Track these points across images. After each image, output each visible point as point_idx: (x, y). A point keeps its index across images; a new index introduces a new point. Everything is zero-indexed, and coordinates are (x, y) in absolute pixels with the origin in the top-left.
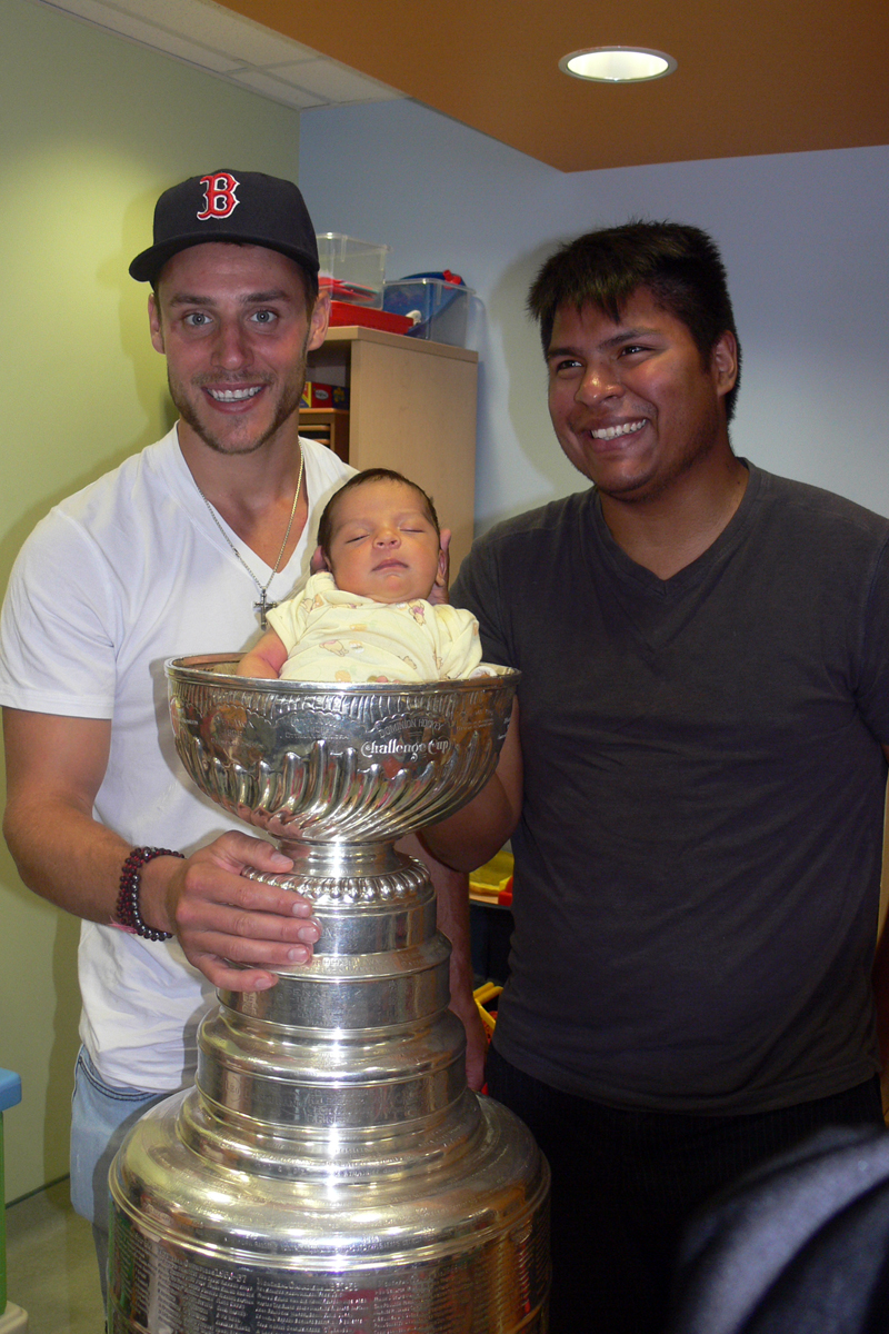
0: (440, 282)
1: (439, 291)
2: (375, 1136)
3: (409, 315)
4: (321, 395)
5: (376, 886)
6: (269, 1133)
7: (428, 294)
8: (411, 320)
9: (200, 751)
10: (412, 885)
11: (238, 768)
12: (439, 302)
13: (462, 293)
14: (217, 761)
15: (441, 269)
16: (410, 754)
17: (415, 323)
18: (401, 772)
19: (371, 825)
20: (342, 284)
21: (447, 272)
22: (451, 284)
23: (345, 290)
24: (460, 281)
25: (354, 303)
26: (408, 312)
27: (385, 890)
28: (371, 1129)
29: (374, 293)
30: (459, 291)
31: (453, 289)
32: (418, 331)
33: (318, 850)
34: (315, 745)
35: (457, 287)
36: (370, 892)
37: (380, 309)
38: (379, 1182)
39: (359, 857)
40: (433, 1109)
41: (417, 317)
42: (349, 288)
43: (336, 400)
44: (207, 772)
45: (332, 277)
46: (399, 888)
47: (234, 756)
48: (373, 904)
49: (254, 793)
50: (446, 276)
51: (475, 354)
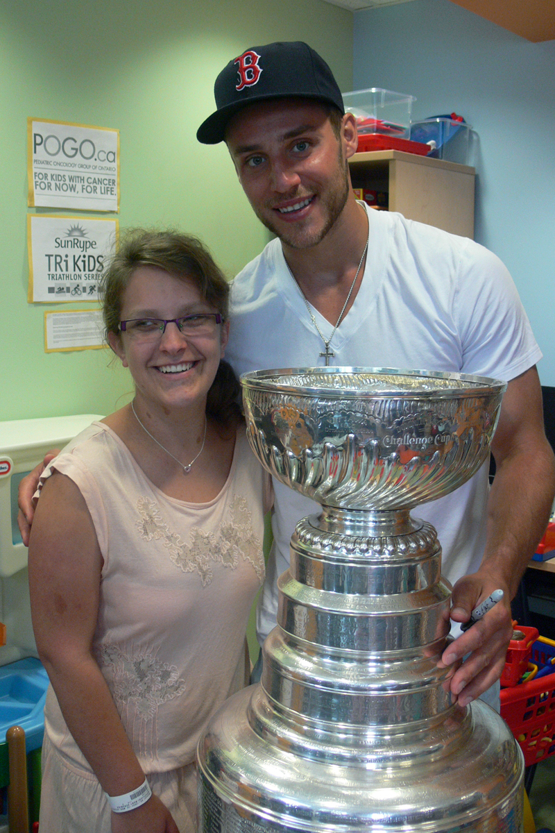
0: (449, 121)
1: (448, 126)
2: (392, 733)
3: (429, 143)
4: (369, 197)
5: (395, 544)
6: (313, 725)
7: (441, 130)
8: (429, 147)
9: (263, 440)
10: (422, 543)
11: (291, 454)
12: (448, 134)
13: (464, 128)
14: (275, 448)
15: (449, 113)
16: (421, 445)
17: (432, 149)
18: (414, 458)
19: (391, 498)
20: (382, 123)
21: (453, 114)
22: (456, 122)
23: (385, 127)
24: (462, 120)
25: (391, 135)
26: (428, 141)
27: (402, 547)
28: (389, 727)
29: (404, 129)
30: (461, 126)
31: (457, 125)
32: (435, 154)
33: (353, 516)
34: (347, 438)
35: (461, 124)
36: (390, 548)
37: (409, 139)
38: (394, 768)
39: (383, 522)
40: (435, 712)
41: (433, 144)
42: (387, 125)
43: (380, 201)
44: (268, 455)
45: (375, 118)
46: (413, 545)
47: (288, 445)
48: (393, 558)
49: (302, 473)
50: (453, 117)
51: (473, 169)
